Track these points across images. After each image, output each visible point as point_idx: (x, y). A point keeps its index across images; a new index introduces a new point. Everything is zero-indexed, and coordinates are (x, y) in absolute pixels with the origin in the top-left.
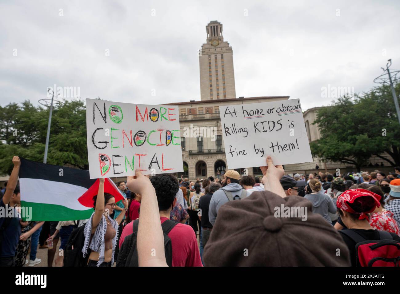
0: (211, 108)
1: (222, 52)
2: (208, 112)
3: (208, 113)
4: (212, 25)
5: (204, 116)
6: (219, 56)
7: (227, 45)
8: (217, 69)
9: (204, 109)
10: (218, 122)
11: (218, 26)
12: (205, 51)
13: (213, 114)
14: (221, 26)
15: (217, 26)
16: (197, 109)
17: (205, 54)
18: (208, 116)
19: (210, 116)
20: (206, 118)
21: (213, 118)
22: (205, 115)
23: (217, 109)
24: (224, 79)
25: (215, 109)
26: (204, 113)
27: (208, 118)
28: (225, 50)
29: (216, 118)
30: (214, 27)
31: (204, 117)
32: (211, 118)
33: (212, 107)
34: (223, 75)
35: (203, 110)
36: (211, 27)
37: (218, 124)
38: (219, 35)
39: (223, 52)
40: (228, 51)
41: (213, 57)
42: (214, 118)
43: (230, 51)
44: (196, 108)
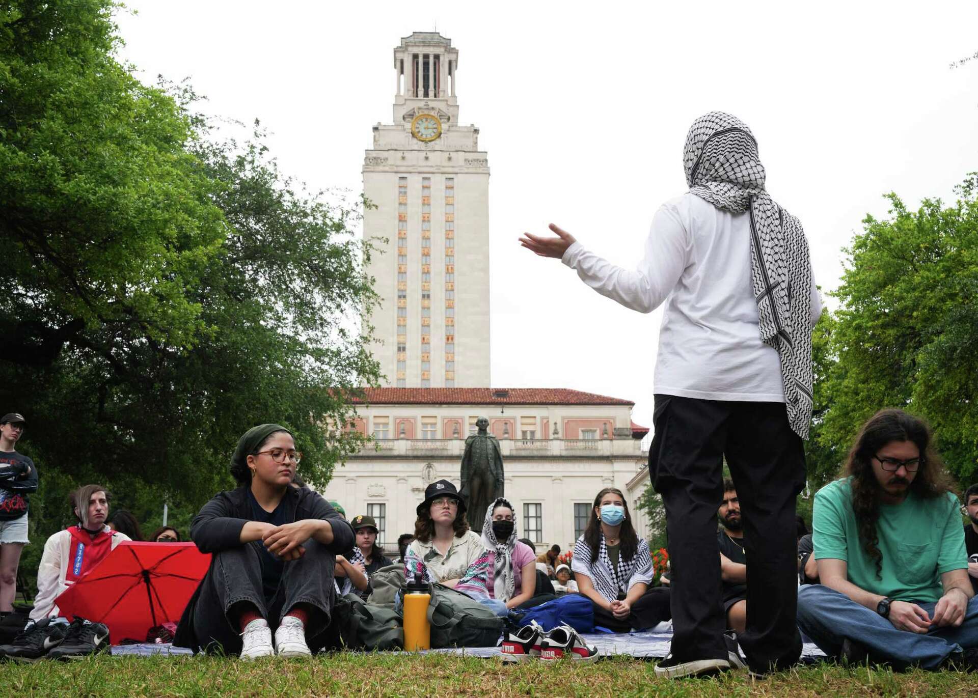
0: (412, 421)
1: (450, 170)
2: (402, 436)
3: (402, 439)
4: (421, 51)
5: (389, 444)
6: (438, 182)
7: (468, 143)
8: (427, 234)
9: (391, 421)
10: (429, 467)
11: (441, 58)
12: (386, 159)
13: (417, 440)
14: (453, 57)
15: (437, 57)
16: (371, 418)
17: (387, 169)
18: (401, 447)
19: (409, 447)
20: (396, 453)
21: (415, 453)
22: (396, 442)
23: (427, 424)
24: (450, 270)
25: (424, 424)
26: (391, 436)
27: (403, 452)
28: (462, 163)
29: (423, 453)
30: (426, 57)
31: (391, 449)
32: (410, 453)
33: (415, 418)
34: (449, 255)
35: (386, 424)
36: (415, 57)
37: (429, 472)
38: (441, 94)
39: (456, 170)
40: (470, 170)
41: (415, 183)
42: (419, 453)
43: (480, 170)
44: (367, 418)
